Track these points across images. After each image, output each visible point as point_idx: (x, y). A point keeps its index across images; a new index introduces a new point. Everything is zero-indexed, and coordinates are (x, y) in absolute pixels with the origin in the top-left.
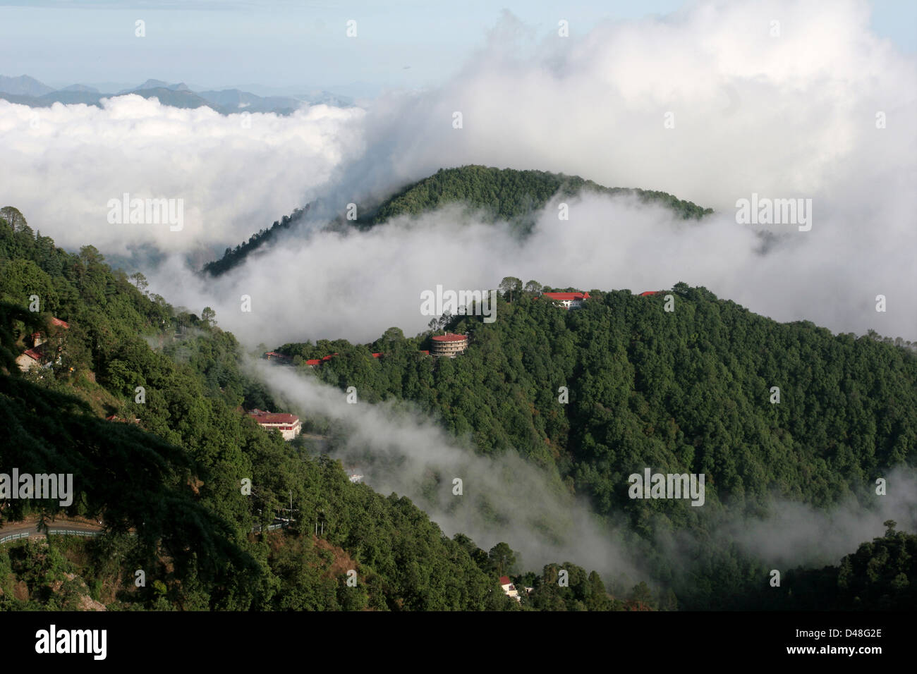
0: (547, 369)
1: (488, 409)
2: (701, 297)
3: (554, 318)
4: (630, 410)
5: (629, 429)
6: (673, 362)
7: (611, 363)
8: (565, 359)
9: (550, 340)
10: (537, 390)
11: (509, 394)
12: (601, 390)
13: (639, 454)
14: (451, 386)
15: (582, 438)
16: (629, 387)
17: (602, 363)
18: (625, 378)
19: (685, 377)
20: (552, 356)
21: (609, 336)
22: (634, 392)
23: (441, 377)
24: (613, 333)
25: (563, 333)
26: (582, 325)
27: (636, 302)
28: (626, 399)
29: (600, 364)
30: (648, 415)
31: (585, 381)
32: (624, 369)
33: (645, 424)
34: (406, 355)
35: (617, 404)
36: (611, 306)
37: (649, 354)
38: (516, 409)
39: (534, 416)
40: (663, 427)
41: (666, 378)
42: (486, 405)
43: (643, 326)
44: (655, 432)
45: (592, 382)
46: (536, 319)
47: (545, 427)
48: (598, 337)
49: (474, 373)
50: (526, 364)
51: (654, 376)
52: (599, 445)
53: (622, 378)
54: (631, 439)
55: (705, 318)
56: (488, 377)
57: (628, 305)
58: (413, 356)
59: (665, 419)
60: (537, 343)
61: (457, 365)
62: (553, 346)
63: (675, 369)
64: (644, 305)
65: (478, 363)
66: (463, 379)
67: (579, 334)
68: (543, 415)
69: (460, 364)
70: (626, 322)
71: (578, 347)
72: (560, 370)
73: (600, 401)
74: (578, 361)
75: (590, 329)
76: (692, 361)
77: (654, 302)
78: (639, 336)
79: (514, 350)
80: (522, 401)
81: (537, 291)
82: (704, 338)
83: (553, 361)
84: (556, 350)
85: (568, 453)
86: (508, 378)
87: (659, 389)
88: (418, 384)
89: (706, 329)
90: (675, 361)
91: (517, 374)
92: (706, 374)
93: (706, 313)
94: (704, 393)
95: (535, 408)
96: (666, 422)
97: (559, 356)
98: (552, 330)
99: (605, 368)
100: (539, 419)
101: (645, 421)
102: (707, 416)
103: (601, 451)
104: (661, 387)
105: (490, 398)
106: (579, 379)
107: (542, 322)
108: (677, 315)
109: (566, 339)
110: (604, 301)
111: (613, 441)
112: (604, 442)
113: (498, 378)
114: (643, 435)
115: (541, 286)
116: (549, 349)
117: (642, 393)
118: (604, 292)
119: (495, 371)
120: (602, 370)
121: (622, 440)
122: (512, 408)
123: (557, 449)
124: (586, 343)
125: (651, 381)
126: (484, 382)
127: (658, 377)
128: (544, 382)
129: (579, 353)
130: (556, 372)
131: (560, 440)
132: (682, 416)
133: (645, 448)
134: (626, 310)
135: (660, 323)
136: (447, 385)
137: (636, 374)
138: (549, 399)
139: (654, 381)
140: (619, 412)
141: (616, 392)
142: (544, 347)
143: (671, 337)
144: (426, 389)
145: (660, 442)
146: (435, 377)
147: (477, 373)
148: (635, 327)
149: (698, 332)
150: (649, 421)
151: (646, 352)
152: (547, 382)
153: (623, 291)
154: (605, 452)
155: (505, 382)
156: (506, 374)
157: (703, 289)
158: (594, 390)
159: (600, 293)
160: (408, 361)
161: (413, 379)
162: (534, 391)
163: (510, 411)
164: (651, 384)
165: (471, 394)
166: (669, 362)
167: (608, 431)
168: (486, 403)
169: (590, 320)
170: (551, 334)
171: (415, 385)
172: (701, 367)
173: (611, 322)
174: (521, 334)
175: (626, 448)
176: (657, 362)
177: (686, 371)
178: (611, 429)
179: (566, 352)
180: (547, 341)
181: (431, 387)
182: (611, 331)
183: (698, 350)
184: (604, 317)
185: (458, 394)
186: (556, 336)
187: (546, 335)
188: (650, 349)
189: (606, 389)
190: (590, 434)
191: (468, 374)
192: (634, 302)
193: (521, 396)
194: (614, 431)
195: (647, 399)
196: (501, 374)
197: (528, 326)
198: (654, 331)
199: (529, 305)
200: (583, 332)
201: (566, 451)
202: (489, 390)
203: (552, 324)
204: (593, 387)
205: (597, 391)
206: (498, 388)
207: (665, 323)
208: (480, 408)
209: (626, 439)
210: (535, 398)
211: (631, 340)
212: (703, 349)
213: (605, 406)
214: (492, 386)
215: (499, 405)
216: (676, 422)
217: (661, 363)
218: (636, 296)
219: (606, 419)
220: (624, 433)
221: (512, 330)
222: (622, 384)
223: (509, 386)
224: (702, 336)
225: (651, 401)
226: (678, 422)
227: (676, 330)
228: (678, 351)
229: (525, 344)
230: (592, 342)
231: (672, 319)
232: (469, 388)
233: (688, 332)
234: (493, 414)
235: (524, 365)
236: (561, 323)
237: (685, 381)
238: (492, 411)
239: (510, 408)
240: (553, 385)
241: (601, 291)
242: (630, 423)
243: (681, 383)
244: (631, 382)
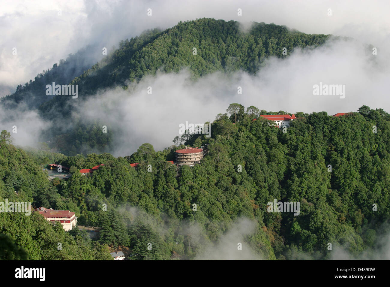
0: (265, 174)
1: (220, 205)
2: (379, 116)
3: (269, 135)
4: (327, 204)
5: (327, 218)
6: (359, 166)
7: (313, 168)
8: (277, 166)
9: (266, 151)
10: (257, 190)
11: (235, 193)
12: (305, 189)
13: (335, 237)
14: (191, 188)
15: (291, 225)
16: (326, 186)
17: (306, 168)
18: (323, 179)
19: (369, 178)
20: (267, 163)
21: (311, 147)
22: (331, 190)
23: (183, 181)
24: (314, 145)
25: (276, 146)
26: (290, 139)
27: (331, 121)
28: (325, 196)
29: (304, 169)
30: (341, 208)
31: (293, 182)
32: (323, 172)
33: (339, 214)
34: (156, 165)
35: (318, 199)
36: (313, 124)
37: (342, 161)
38: (241, 205)
39: (254, 210)
40: (353, 216)
41: (354, 179)
42: (218, 202)
43: (336, 139)
44: (346, 220)
45: (298, 183)
46: (255, 135)
47: (263, 218)
48: (303, 149)
49: (208, 178)
50: (248, 170)
51: (345, 178)
52: (304, 231)
53: (321, 180)
54: (328, 226)
55: (383, 132)
56: (219, 180)
57: (325, 124)
58: (162, 165)
59: (353, 210)
60: (257, 154)
61: (195, 172)
62: (269, 156)
63: (361, 172)
64: (337, 123)
65: (212, 170)
66: (200, 182)
67: (288, 147)
68: (262, 209)
69: (197, 171)
70: (324, 137)
71: (288, 156)
72: (274, 174)
73: (304, 197)
74: (287, 167)
75: (296, 143)
76: (373, 166)
77: (345, 121)
78: (334, 147)
79: (238, 159)
80: (245, 198)
81: (256, 114)
82: (382, 148)
83: (268, 167)
84: (270, 158)
85: (281, 237)
86: (234, 181)
87: (349, 188)
88: (166, 187)
89: (384, 141)
90: (361, 166)
91: (241, 178)
92: (384, 175)
93: (384, 129)
94: (383, 190)
95: (255, 203)
96: (354, 212)
97: (273, 164)
98: (268, 144)
99: (308, 172)
100: (258, 211)
101: (338, 212)
102: (385, 207)
103: (306, 235)
104: (351, 186)
105: (221, 196)
106: (289, 181)
107: (260, 138)
108: (362, 131)
109: (278, 150)
110: (307, 121)
111: (315, 227)
112: (308, 228)
113: (227, 181)
114: (337, 223)
115: (258, 110)
116: (265, 159)
117: (336, 190)
118: (307, 114)
119: (224, 176)
120: (305, 173)
121: (322, 226)
122: (238, 204)
123: (273, 234)
124: (293, 153)
125: (343, 181)
126: (216, 184)
127: (348, 178)
128: (262, 184)
129: (289, 161)
130: (270, 175)
131: (275, 227)
132: (366, 208)
133: (339, 232)
134: (323, 128)
135: (349, 137)
136: (188, 187)
137: (331, 176)
138: (266, 197)
139: (345, 181)
140: (319, 205)
141: (317, 190)
142: (262, 157)
143: (358, 147)
144: (172, 190)
145: (350, 227)
146: (179, 181)
147: (211, 177)
148: (331, 140)
149: (377, 143)
150: (342, 212)
151: (339, 160)
152: (264, 184)
153: (321, 113)
154: (309, 236)
155: (232, 184)
156: (233, 178)
157: (381, 110)
158: (300, 189)
159: (304, 114)
160: (158, 169)
161: (162, 183)
162: (254, 191)
163: (236, 206)
164: (343, 184)
165: (206, 193)
166: (357, 166)
167: (311, 220)
168: (218, 200)
169: (296, 135)
170: (267, 147)
171: (163, 187)
172: (381, 170)
173: (312, 136)
174: (244, 148)
175: (325, 233)
176: (348, 166)
177: (369, 173)
178: (313, 219)
179: (278, 160)
180: (264, 151)
181: (176, 189)
182: (312, 144)
183: (378, 157)
184: (307, 133)
185: (196, 193)
186: (271, 148)
187: (263, 148)
188: (342, 156)
189: (309, 188)
190: (297, 223)
191: (204, 178)
192: (329, 121)
193: (245, 194)
194: (315, 220)
195: (340, 195)
196: (229, 178)
197: (249, 141)
198: (345, 143)
199: (250, 125)
200: (291, 144)
201: (279, 236)
202: (220, 190)
203: (267, 139)
204: (299, 186)
205: (302, 190)
206: (227, 189)
207: (353, 137)
208: (213, 204)
209: (324, 225)
210: (256, 195)
211: (327, 150)
212: (381, 156)
213: (308, 201)
214: (222, 187)
215: (227, 202)
216: (362, 212)
217: (350, 168)
218: (331, 117)
219: (309, 211)
220: (323, 222)
221: (237, 144)
222: (321, 184)
223: (235, 187)
224: (381, 146)
225: (343, 197)
226: (364, 212)
227: (361, 142)
228: (363, 158)
229: (247, 154)
230: (298, 152)
231: (358, 134)
232: (205, 189)
233: (370, 144)
234: (223, 209)
235: (247, 171)
236: (275, 138)
237: (368, 180)
238: (222, 206)
239: (236, 204)
240: (269, 185)
241: (304, 113)
242: (327, 213)
243: (365, 182)
244: (328, 182)
